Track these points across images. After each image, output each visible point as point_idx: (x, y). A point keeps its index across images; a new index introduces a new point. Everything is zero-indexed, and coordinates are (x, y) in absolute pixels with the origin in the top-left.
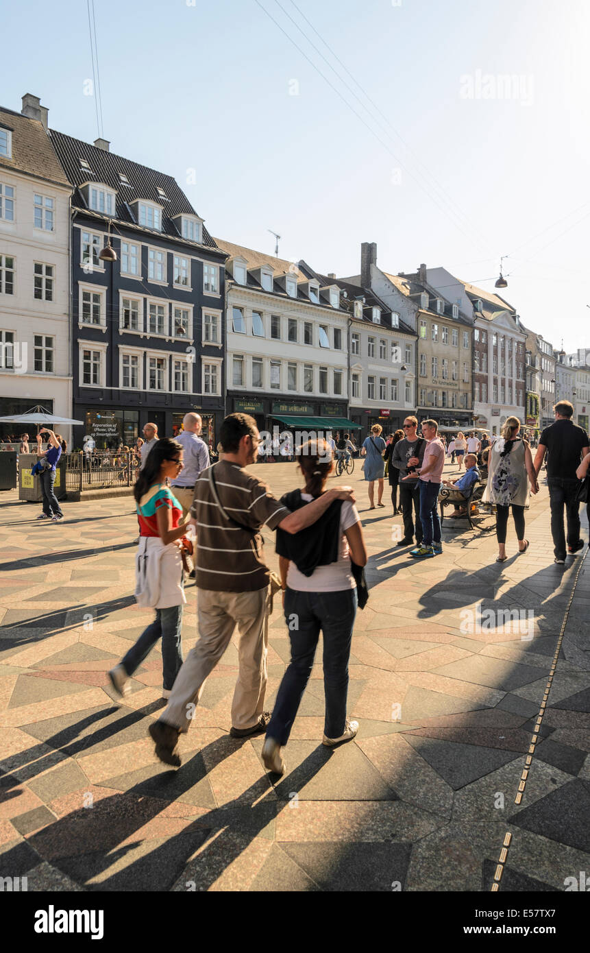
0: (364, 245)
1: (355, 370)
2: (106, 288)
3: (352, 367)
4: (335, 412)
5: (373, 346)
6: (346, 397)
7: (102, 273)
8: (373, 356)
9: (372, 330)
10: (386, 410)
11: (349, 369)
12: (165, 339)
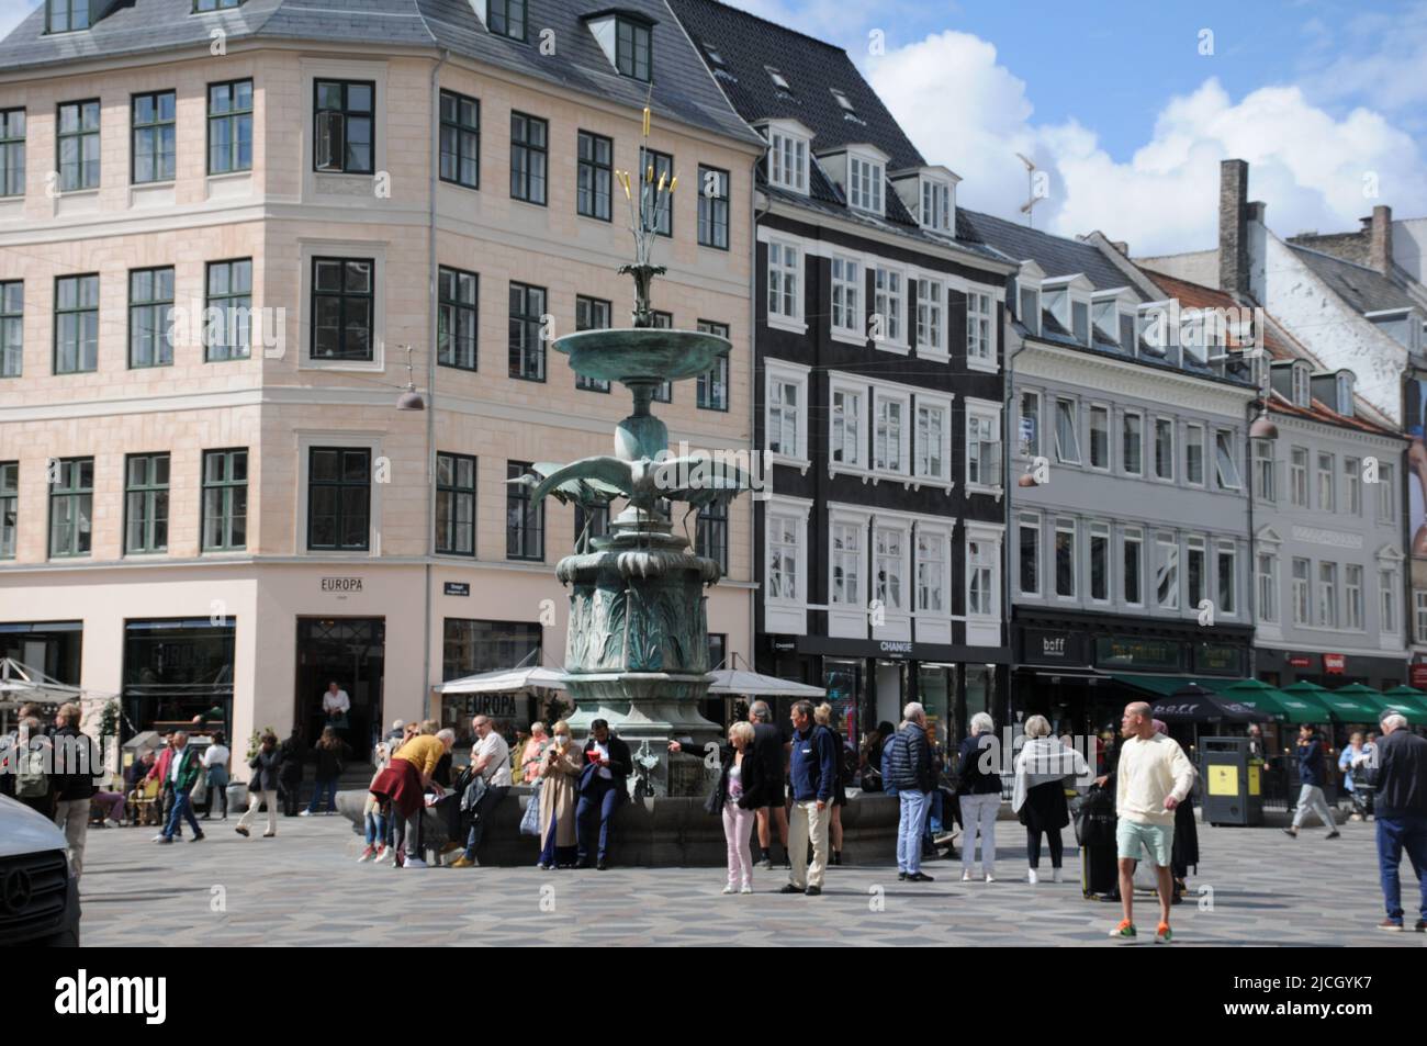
0: (1227, 165)
1: (1265, 542)
2: (808, 369)
3: (1260, 536)
4: (1223, 664)
5: (1301, 472)
6: (1246, 621)
7: (801, 335)
8: (1300, 503)
9: (1299, 430)
10: (1335, 656)
11: (1252, 540)
12: (902, 484)
